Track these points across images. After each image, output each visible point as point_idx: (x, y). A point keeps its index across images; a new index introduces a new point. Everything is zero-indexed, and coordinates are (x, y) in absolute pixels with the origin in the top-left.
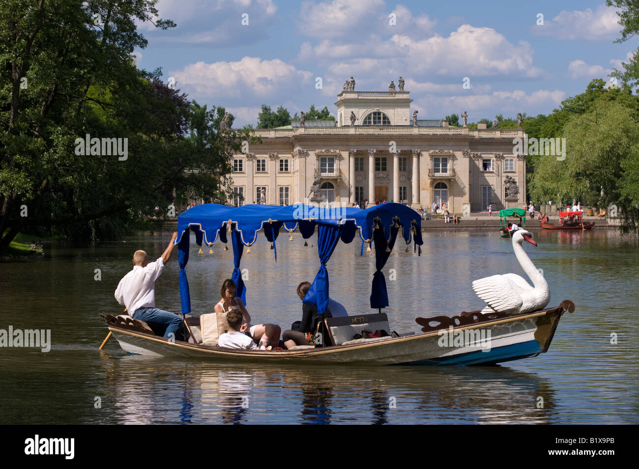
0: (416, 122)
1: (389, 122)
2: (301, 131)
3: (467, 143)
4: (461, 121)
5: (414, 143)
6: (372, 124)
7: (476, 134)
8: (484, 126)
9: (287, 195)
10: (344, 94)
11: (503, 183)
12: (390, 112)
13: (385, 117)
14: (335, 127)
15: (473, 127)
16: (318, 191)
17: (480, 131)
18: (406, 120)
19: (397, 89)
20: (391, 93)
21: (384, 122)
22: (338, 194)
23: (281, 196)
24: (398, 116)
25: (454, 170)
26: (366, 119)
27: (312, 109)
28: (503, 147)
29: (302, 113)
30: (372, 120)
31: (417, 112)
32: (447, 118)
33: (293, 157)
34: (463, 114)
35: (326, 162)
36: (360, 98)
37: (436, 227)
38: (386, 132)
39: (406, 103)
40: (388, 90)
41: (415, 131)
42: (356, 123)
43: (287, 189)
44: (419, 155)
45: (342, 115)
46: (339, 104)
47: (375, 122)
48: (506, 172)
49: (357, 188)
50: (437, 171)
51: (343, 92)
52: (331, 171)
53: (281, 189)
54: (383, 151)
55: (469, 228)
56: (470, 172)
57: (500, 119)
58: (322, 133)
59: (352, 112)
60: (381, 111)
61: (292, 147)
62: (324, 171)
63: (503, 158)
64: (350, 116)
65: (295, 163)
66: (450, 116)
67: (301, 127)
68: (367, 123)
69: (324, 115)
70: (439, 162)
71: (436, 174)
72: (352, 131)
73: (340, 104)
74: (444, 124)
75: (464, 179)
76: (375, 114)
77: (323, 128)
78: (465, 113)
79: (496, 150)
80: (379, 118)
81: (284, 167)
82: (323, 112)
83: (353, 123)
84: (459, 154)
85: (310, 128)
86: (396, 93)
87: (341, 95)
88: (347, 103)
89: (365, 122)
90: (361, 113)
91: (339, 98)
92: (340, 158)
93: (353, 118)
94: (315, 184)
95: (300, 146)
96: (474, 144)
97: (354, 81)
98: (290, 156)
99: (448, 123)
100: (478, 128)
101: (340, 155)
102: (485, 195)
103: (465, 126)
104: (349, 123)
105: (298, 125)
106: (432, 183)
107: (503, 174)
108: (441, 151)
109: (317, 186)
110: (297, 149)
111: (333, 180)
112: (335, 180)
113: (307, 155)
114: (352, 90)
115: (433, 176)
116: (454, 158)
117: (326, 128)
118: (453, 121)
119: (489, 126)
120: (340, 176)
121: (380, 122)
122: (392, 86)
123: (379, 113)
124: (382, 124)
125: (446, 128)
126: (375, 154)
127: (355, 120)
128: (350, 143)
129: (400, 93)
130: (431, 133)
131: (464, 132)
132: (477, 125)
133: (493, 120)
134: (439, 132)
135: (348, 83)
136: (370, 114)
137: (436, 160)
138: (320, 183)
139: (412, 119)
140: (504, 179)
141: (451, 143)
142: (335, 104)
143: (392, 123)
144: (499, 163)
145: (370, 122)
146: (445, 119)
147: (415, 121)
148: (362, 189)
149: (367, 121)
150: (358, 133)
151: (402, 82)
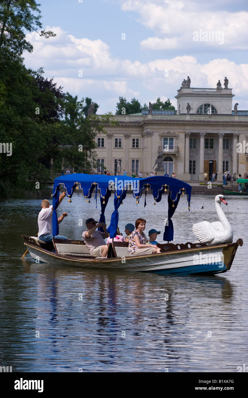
1: (216, 112)
2: (149, 117)
5: (235, 128)
6: (203, 113)
9: (137, 166)
10: (182, 90)
12: (217, 104)
13: (213, 108)
14: (175, 115)
18: (229, 110)
20: (218, 90)
21: (212, 112)
22: (176, 165)
23: (133, 166)
24: (223, 107)
26: (198, 109)
27: (158, 100)
29: (150, 103)
30: (203, 110)
31: (237, 104)
33: (143, 137)
35: (167, 141)
36: (194, 92)
38: (214, 119)
39: (229, 97)
40: (216, 87)
41: (236, 119)
42: (191, 112)
43: (137, 161)
44: (238, 137)
45: (180, 105)
46: (177, 97)
47: (205, 112)
49: (190, 162)
51: (182, 88)
52: (171, 147)
53: (133, 161)
54: (211, 134)
58: (165, 119)
59: (188, 104)
60: (210, 103)
61: (141, 129)
64: (186, 106)
65: (144, 141)
67: (149, 114)
69: (167, 106)
72: (188, 118)
73: (180, 97)
76: (205, 105)
77: (165, 115)
81: (135, 144)
82: (166, 103)
83: (188, 112)
85: (156, 115)
86: (222, 89)
88: (184, 96)
89: (198, 111)
90: (195, 105)
91: (179, 93)
93: (189, 108)
95: (148, 128)
97: (189, 80)
98: (141, 136)
101: (178, 136)
104: (186, 112)
105: (147, 113)
109: (160, 159)
110: (146, 131)
111: (172, 154)
112: (174, 155)
113: (152, 135)
114: (188, 86)
117: (168, 115)
120: (178, 152)
122: (219, 84)
123: (209, 105)
126: (205, 136)
127: (190, 109)
128: (186, 127)
135: (185, 81)
136: (202, 106)
142: (175, 97)
143: (219, 113)
145: (201, 112)
147: (235, 111)
148: (194, 162)
149: (200, 110)
150: (192, 119)
151: (226, 81)
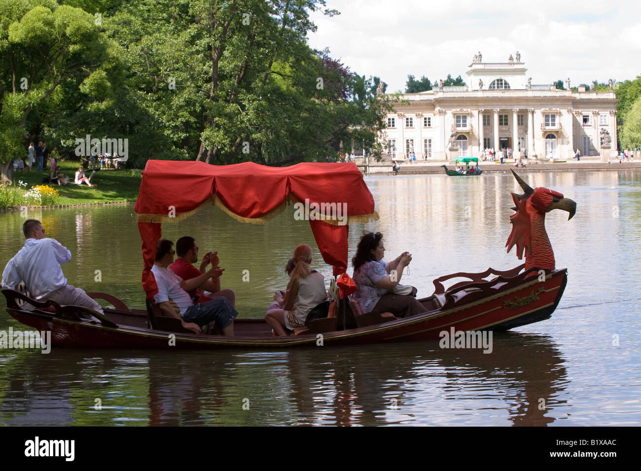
0: (530, 87)
1: (509, 87)
2: (440, 95)
3: (571, 103)
4: (565, 86)
5: (529, 103)
6: (496, 88)
7: (577, 96)
8: (583, 89)
9: (430, 146)
10: (473, 65)
11: (599, 134)
12: (508, 79)
13: (506, 83)
14: (467, 91)
15: (575, 90)
16: (454, 142)
17: (580, 93)
18: (522, 85)
19: (515, 61)
20: (511, 64)
21: (505, 87)
22: (470, 144)
23: (426, 146)
24: (516, 82)
25: (560, 125)
26: (491, 85)
27: (449, 77)
28: (599, 106)
29: (441, 80)
30: (496, 85)
31: (531, 79)
32: (554, 83)
33: (435, 115)
34: (567, 80)
35: (461, 119)
36: (486, 68)
37: (548, 169)
38: (507, 94)
39: (522, 71)
40: (508, 61)
41: (530, 94)
42: (484, 88)
43: (430, 141)
44: (533, 112)
45: (472, 82)
46: (469, 73)
47: (498, 87)
48: (601, 125)
49: (485, 139)
50: (547, 125)
51: (473, 64)
52: (465, 126)
53: (426, 141)
54: (505, 110)
55: (573, 170)
56: (573, 125)
57: (595, 83)
58: (457, 96)
59: (480, 80)
60: (502, 78)
61: (433, 107)
62: (458, 126)
63: (598, 114)
64: (478, 83)
65: (436, 120)
66: (557, 82)
67: (440, 92)
68: (492, 87)
69: (459, 82)
70: (549, 118)
71: (547, 128)
72: (480, 95)
73: (471, 73)
74: (552, 88)
75: (568, 131)
76: (498, 80)
77: (457, 92)
78: (569, 79)
79: (593, 108)
80: (502, 84)
81: (427, 123)
82: (457, 79)
83: (481, 88)
84: (564, 111)
85: (447, 92)
86: (514, 64)
87: (471, 66)
88: (476, 72)
89: (490, 87)
90: (488, 80)
91: (470, 69)
92: (471, 115)
93: (481, 84)
94: (452, 136)
95: (440, 106)
96: (576, 103)
97: (481, 55)
98: (432, 114)
99: (555, 87)
100: (579, 91)
101: (471, 114)
102: (585, 143)
103: (568, 89)
104: (478, 88)
105: (438, 90)
106: (544, 135)
107: (599, 127)
108: (550, 109)
109: (454, 138)
110: (437, 109)
111: (466, 133)
112: (468, 133)
113: (445, 113)
114: (479, 62)
115: (544, 129)
116: (560, 114)
117: (460, 92)
118: (559, 85)
119: (587, 89)
120: (472, 130)
121: (502, 87)
122: (511, 58)
123: (501, 80)
124: (504, 88)
125: (554, 91)
126: (499, 112)
127: (482, 85)
128: (479, 104)
129: (517, 64)
130: (542, 95)
131: (568, 94)
132: (578, 88)
133: (590, 85)
134: (548, 94)
135: (476, 57)
136: (495, 81)
137: (547, 116)
138: (456, 136)
139: (527, 84)
140: (600, 131)
141: (558, 103)
142: (467, 73)
143: (511, 88)
144: (595, 118)
145: (494, 87)
146: (553, 84)
147: (529, 86)
148: (489, 139)
149: (492, 86)
150: (485, 96)
151: (519, 55)
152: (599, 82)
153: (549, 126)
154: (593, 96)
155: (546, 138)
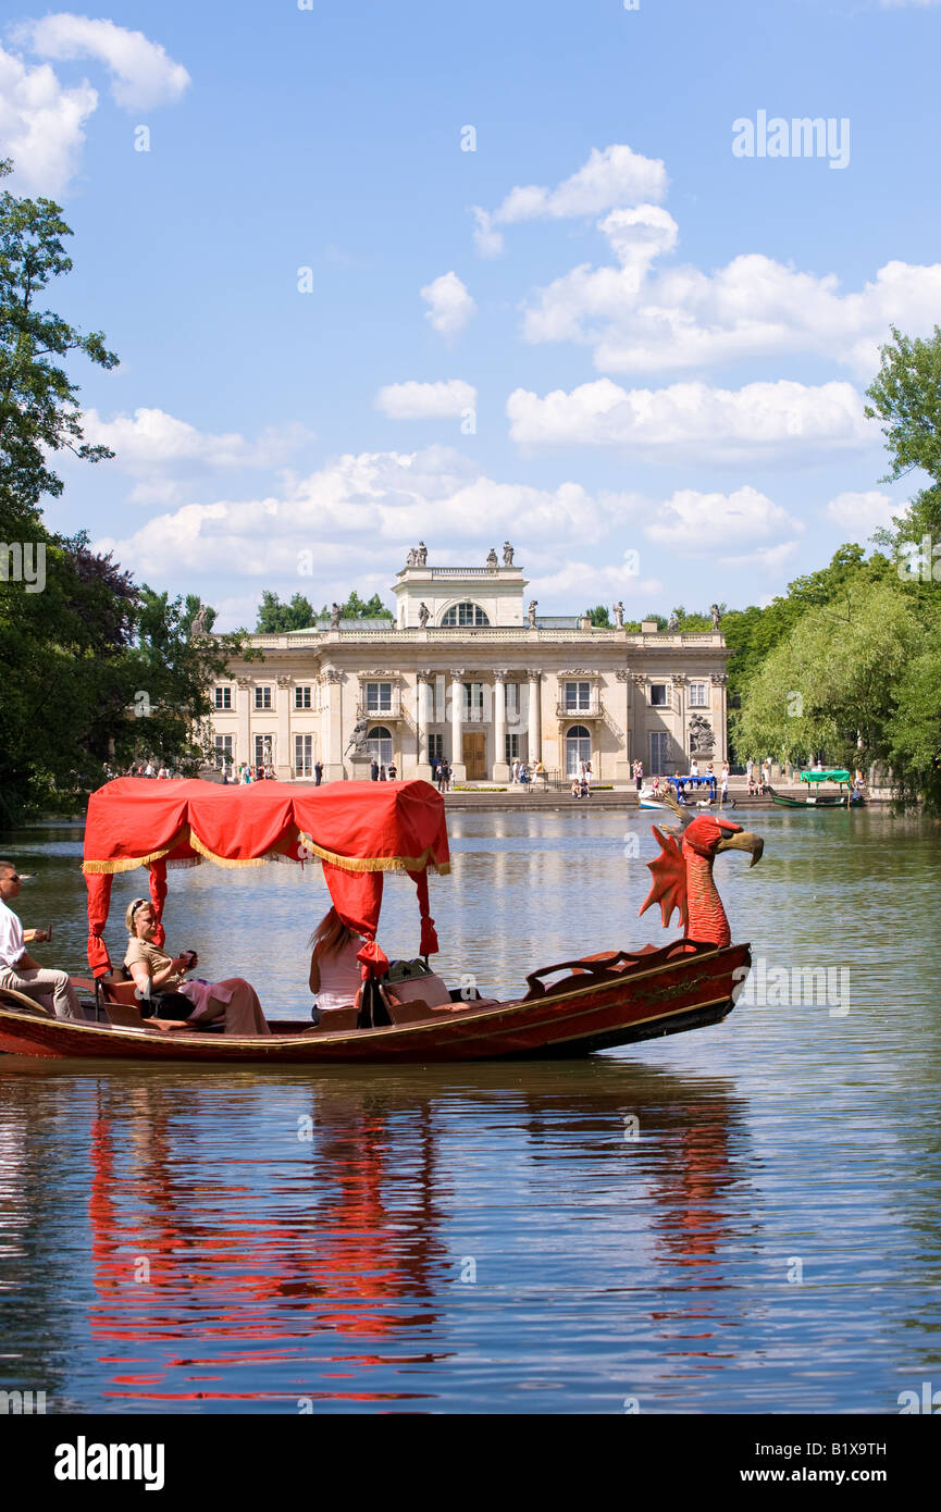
0: (535, 622)
1: (487, 621)
2: (333, 638)
3: (624, 658)
4: (613, 619)
5: (532, 657)
6: (458, 624)
7: (639, 641)
8: (653, 628)
9: (309, 750)
10: (408, 572)
11: (687, 727)
12: (488, 604)
13: (480, 613)
14: (393, 630)
15: (634, 629)
16: (363, 743)
17: (646, 635)
18: (517, 617)
19: (501, 563)
20: (491, 570)
21: (478, 621)
22: (399, 749)
23: (299, 751)
24: (503, 611)
25: (600, 705)
26: (446, 615)
27: (354, 597)
28: (687, 663)
29: (335, 605)
30: (457, 618)
31: (536, 603)
32: (588, 613)
33: (320, 682)
34: (617, 606)
35: (377, 692)
36: (435, 578)
37: (570, 805)
38: (482, 638)
39: (516, 587)
40: (485, 564)
41: (533, 637)
42: (430, 623)
43: (309, 739)
44: (539, 679)
45: (405, 609)
46: (397, 590)
47: (462, 622)
48: (692, 708)
49: (431, 737)
50: (571, 706)
51: (407, 569)
52: (386, 706)
53: (299, 739)
54: (475, 672)
55: (628, 807)
56: (629, 707)
57: (680, 613)
58: (369, 640)
59: (423, 604)
60: (473, 601)
61: (316, 665)
62: (373, 707)
63: (687, 682)
64: (418, 610)
65: (323, 694)
66: (594, 609)
67: (333, 630)
68: (448, 623)
69: (374, 610)
70: (576, 691)
71: (571, 712)
72: (422, 637)
73: (403, 589)
74: (583, 624)
75: (618, 719)
76: (462, 606)
77: (370, 631)
78: (621, 604)
79: (675, 669)
80: (470, 614)
81: (303, 700)
82: (371, 603)
83: (424, 622)
84: (609, 677)
85: (349, 631)
86: (498, 570)
87: (402, 574)
88: (413, 587)
89: (445, 621)
90: (439, 606)
91: (399, 580)
92: (402, 684)
93: (424, 614)
94: (357, 730)
95: (332, 663)
96: (637, 659)
97: (425, 550)
98: (314, 681)
99: (590, 622)
100: (643, 631)
101: (402, 680)
102: (655, 747)
103: (619, 627)
104: (417, 623)
105: (328, 626)
106: (562, 728)
107: (687, 712)
108: (578, 671)
109: (362, 733)
110: (326, 668)
111: (388, 722)
112: (394, 723)
113: (344, 679)
114: (422, 564)
115: (565, 715)
116: (601, 683)
117: (378, 631)
118: (599, 618)
119: (662, 626)
120: (402, 716)
121: (471, 621)
122: (492, 558)
123: (470, 606)
124: (474, 625)
125: (587, 630)
126: (462, 678)
127: (427, 617)
128: (419, 658)
129: (506, 569)
130: (560, 640)
131: (618, 637)
132: (640, 625)
134: (574, 637)
135: (414, 553)
136: (455, 608)
137: (569, 687)
138: (366, 729)
139: (527, 615)
140: (689, 719)
141: (596, 657)
142: (392, 589)
143: (492, 624)
144: (680, 691)
145: (453, 622)
146: (585, 615)
147: (532, 618)
148: (439, 738)
149: (449, 618)
150: (432, 640)
151: (510, 551)
152: (689, 612)
153: (575, 708)
154: (676, 642)
155: (568, 736)
